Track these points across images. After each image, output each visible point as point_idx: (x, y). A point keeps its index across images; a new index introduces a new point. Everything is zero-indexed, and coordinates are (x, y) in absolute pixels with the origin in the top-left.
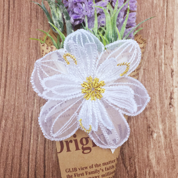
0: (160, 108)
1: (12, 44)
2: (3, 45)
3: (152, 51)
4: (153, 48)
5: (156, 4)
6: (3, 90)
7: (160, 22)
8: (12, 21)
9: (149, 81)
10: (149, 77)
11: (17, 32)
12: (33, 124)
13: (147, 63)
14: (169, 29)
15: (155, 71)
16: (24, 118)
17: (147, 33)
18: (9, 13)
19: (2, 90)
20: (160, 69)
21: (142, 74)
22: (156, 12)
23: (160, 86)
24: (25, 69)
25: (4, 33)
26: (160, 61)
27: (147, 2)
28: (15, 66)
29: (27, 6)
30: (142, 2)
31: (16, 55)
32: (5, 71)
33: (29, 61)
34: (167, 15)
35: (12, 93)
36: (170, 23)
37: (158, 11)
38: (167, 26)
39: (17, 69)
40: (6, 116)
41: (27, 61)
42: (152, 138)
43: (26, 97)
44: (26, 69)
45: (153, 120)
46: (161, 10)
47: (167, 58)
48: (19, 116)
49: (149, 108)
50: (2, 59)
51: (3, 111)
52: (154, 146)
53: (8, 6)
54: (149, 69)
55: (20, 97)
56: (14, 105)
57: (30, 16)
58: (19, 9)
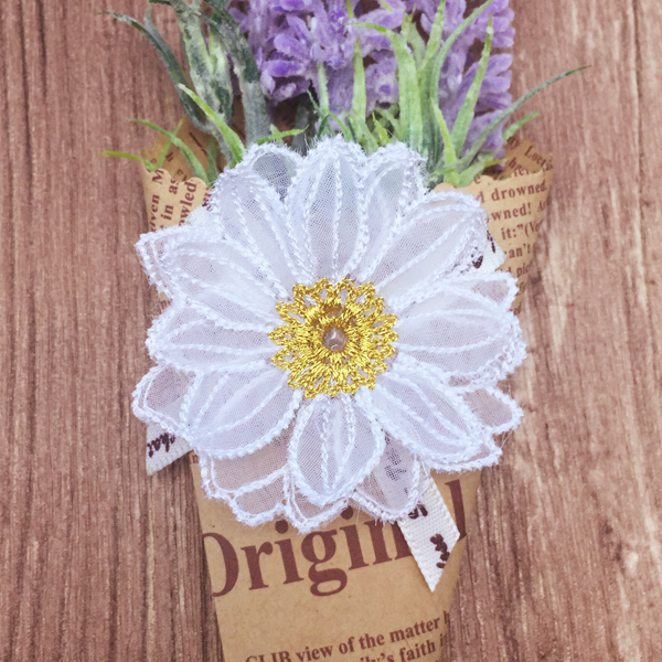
0: (642, 452)
1: (47, 237)
2: (13, 242)
3: (594, 234)
4: (598, 222)
5: (596, 51)
6: (25, 420)
7: (615, 119)
8: (39, 147)
9: (593, 351)
10: (593, 333)
11: (63, 190)
12: (152, 546)
13: (581, 282)
14: (652, 146)
15: (614, 309)
16: (115, 527)
17: (571, 162)
18: (26, 119)
19: (21, 422)
20: (632, 303)
21: (563, 325)
22: (600, 81)
23: (637, 367)
24: (104, 331)
25: (11, 196)
26: (628, 269)
27: (559, 46)
28: (63, 322)
29: (95, 84)
30: (542, 47)
31: (65, 279)
32: (24, 345)
33: (119, 298)
34: (639, 90)
35: (60, 429)
36: (654, 121)
37: (604, 80)
38: (645, 135)
39: (73, 332)
40: (43, 521)
41: (111, 299)
42: (623, 571)
43: (118, 443)
44: (109, 329)
45: (620, 503)
46: (616, 74)
47: (655, 257)
48: (94, 519)
49: (598, 454)
50: (12, 299)
51: (28, 505)
52: (632, 603)
53: (21, 89)
54: (586, 303)
55: (92, 445)
56: (72, 475)
57: (109, 126)
58: (65, 98)
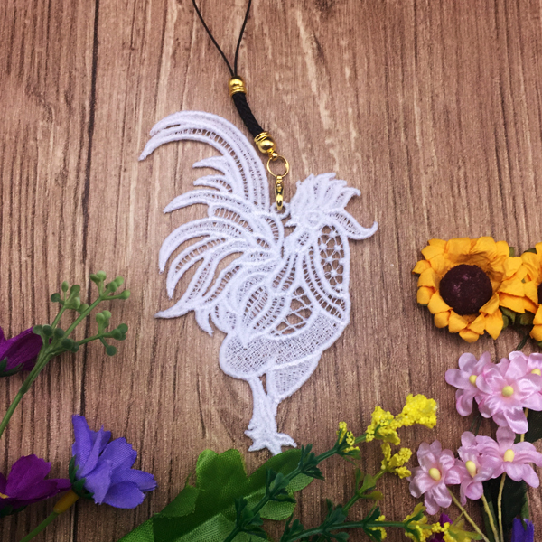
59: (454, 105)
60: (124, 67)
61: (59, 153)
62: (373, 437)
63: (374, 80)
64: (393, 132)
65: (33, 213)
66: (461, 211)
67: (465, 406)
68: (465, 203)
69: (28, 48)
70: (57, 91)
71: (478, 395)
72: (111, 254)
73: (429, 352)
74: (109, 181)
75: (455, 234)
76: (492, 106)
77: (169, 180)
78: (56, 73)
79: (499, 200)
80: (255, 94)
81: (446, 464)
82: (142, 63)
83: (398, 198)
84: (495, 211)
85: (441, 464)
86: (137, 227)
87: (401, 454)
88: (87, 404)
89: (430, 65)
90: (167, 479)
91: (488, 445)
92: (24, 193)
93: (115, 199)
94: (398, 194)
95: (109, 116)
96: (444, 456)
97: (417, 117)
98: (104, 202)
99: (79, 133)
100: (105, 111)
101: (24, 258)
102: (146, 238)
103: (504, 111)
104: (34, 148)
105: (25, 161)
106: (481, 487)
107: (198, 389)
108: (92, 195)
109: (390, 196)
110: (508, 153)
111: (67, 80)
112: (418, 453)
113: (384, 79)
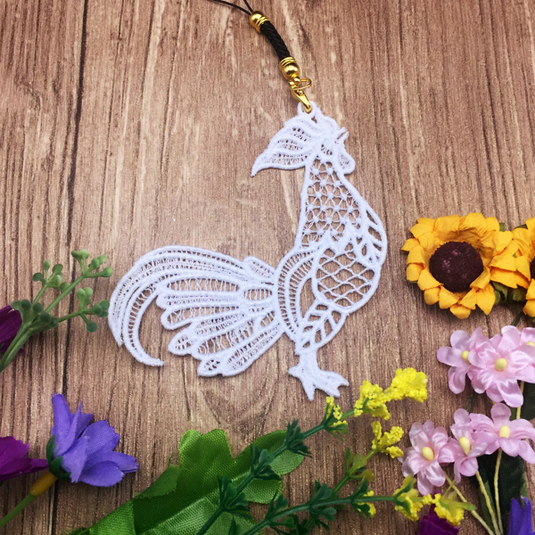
59: (440, 88)
60: (112, 57)
61: (46, 140)
62: (362, 411)
63: (359, 65)
64: (379, 114)
65: (19, 198)
66: (450, 190)
67: (457, 384)
68: (453, 182)
69: (17, 40)
70: (46, 80)
71: (470, 371)
72: (96, 237)
73: (420, 331)
74: (95, 165)
75: (444, 212)
76: (478, 88)
77: (155, 163)
78: (44, 63)
79: (488, 178)
80: (241, 80)
81: (439, 441)
82: (129, 52)
83: (385, 178)
84: (484, 189)
85: (434, 442)
86: (122, 209)
87: (392, 432)
88: (69, 387)
89: (416, 48)
90: (149, 463)
91: (482, 422)
92: (10, 177)
93: (101, 182)
94: (385, 174)
95: (96, 102)
96: (436, 434)
97: (403, 99)
98: (89, 186)
99: (66, 119)
100: (92, 99)
101: (8, 242)
102: (132, 220)
103: (490, 93)
104: (22, 135)
105: (12, 147)
106: (475, 462)
107: (183, 370)
108: (78, 179)
109: (378, 176)
110: (496, 133)
111: (55, 69)
112: (410, 433)
113: (369, 63)
